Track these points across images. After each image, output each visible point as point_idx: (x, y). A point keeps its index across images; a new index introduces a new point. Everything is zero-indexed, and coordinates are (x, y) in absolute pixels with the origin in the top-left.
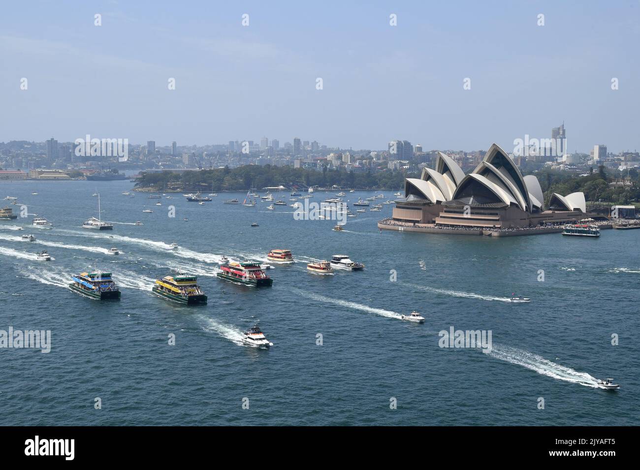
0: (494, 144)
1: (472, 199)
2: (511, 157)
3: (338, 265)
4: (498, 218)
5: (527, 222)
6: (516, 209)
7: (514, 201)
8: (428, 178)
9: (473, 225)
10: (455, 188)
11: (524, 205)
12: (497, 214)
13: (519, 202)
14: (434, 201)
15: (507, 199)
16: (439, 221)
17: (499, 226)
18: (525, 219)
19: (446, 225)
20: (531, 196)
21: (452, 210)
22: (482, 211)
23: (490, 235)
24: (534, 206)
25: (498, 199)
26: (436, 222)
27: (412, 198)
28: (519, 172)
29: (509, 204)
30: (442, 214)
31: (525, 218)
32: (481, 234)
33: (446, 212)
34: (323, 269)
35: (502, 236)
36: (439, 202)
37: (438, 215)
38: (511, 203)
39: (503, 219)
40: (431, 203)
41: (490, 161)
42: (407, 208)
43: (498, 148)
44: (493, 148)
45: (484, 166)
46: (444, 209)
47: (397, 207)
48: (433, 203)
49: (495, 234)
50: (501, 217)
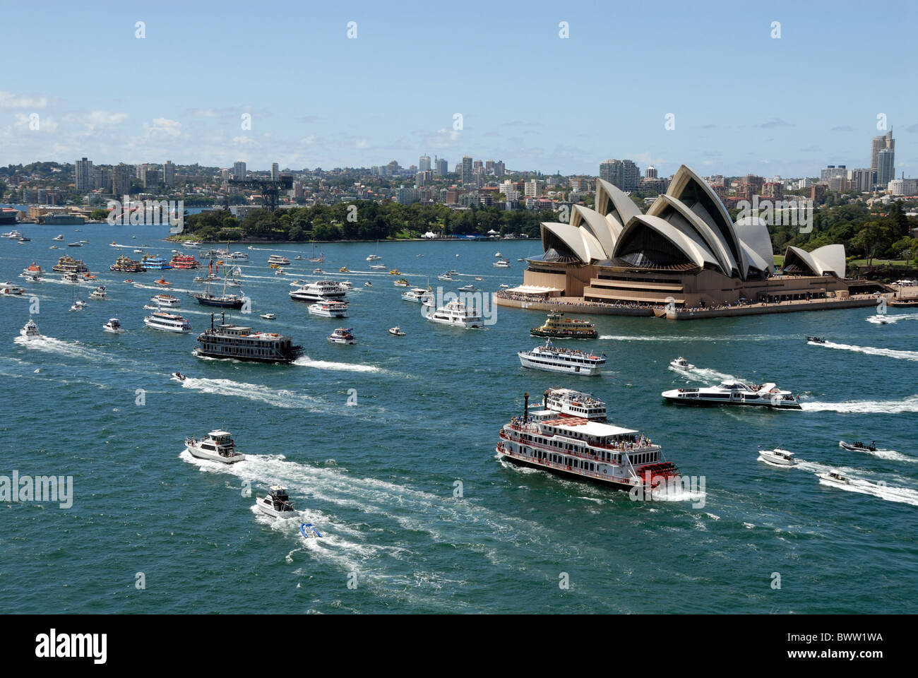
0: (683, 166)
1: (641, 255)
2: (708, 186)
4: (680, 288)
6: (715, 273)
7: (712, 260)
8: (582, 222)
9: (639, 299)
12: (679, 282)
13: (721, 262)
15: (699, 256)
17: (681, 302)
18: (731, 290)
21: (611, 274)
22: (656, 277)
23: (664, 316)
24: (752, 267)
25: (681, 257)
26: (586, 294)
27: (551, 254)
28: (726, 213)
29: (701, 264)
30: (594, 282)
31: (730, 288)
32: (653, 314)
33: (600, 277)
35: (681, 319)
36: (593, 261)
37: (588, 283)
38: (705, 263)
39: (690, 290)
40: (581, 262)
41: (679, 196)
42: (544, 271)
43: (689, 173)
44: (682, 172)
45: (664, 202)
46: (599, 273)
47: (530, 270)
48: (585, 264)
49: (671, 314)
50: (686, 286)
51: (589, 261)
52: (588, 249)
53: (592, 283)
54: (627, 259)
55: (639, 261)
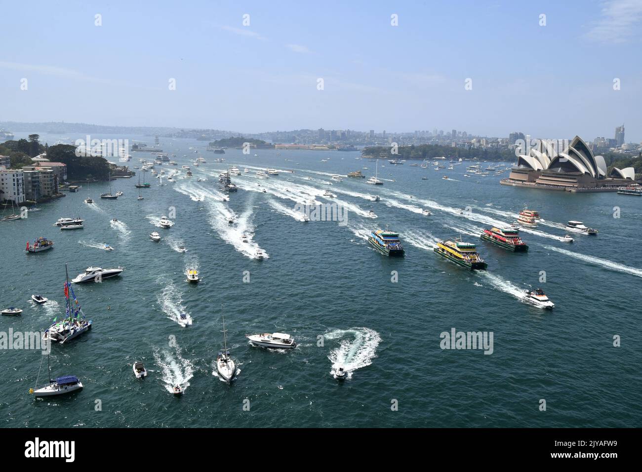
0: (577, 136)
1: (560, 169)
2: (587, 144)
3: (574, 229)
4: (576, 181)
5: (595, 184)
6: (589, 176)
7: (587, 171)
8: (533, 155)
9: (560, 185)
10: (550, 162)
11: (594, 174)
12: (575, 179)
13: (591, 172)
15: (583, 170)
16: (538, 181)
17: (576, 186)
19: (543, 184)
20: (599, 169)
21: (547, 175)
22: (566, 177)
23: (570, 191)
24: (600, 175)
25: (577, 170)
27: (522, 167)
28: (592, 154)
29: (584, 173)
31: (594, 182)
32: (565, 190)
33: (543, 176)
34: (529, 222)
35: (578, 192)
36: (539, 170)
37: (538, 178)
39: (579, 182)
40: (534, 170)
41: (574, 147)
42: (516, 172)
43: (578, 139)
44: (576, 138)
45: (570, 149)
46: (542, 174)
47: (513, 172)
49: (573, 191)
50: (578, 180)
51: (537, 170)
52: (536, 165)
53: (540, 178)
54: (553, 169)
55: (559, 171)
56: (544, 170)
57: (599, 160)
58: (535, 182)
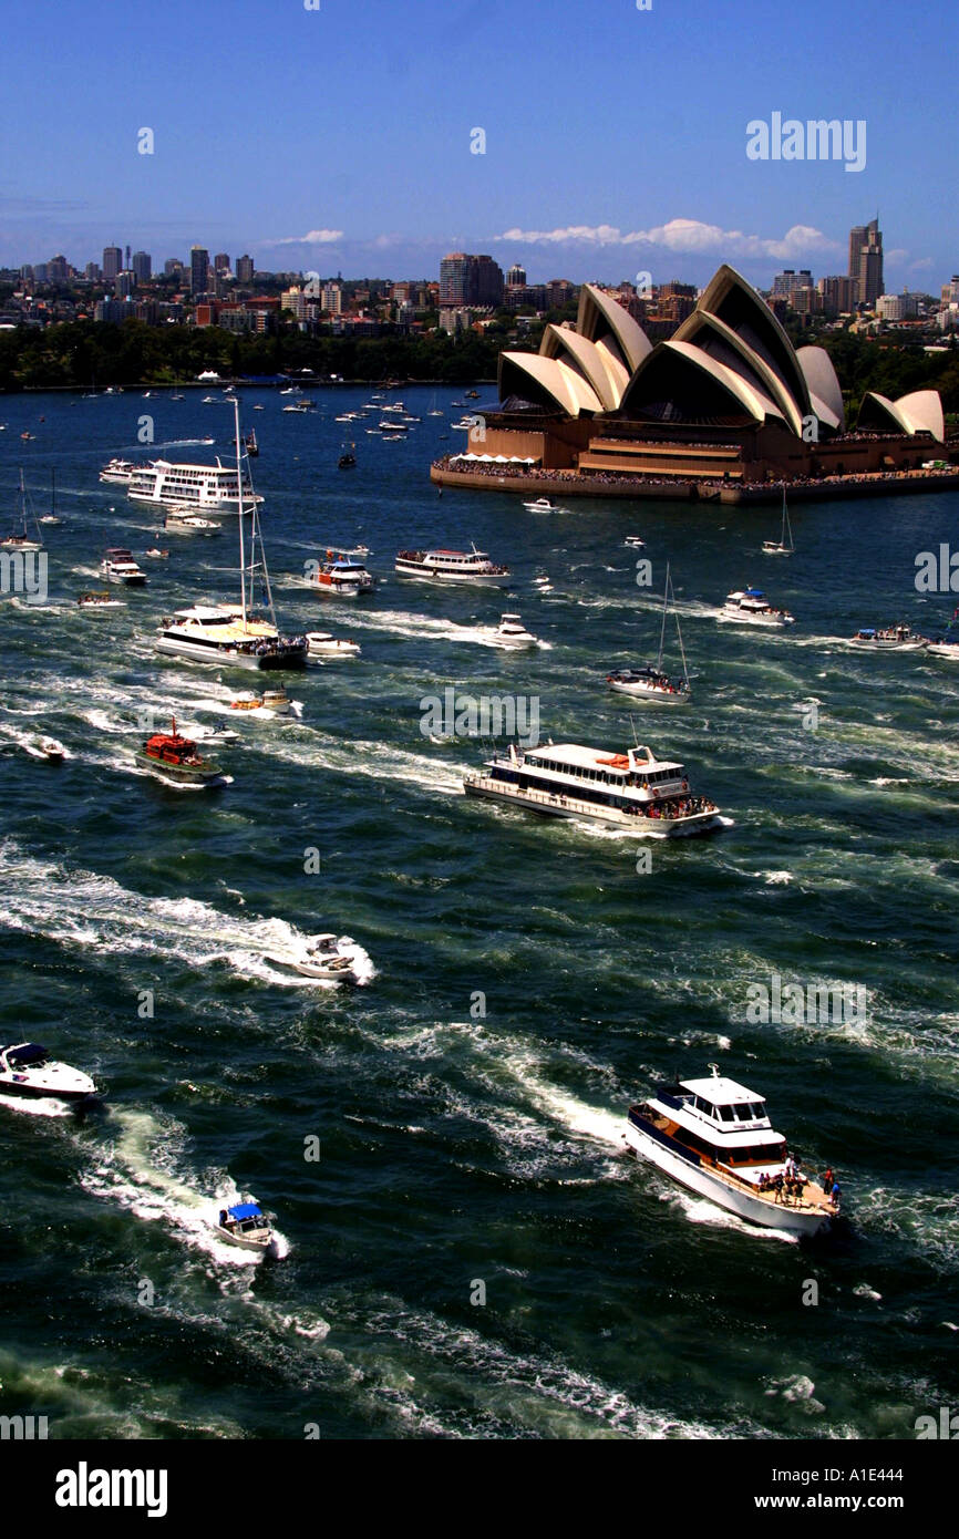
0: (725, 267)
1: (669, 405)
4: (734, 455)
5: (807, 464)
6: (779, 431)
7: (776, 412)
8: (560, 351)
9: (672, 472)
10: (626, 379)
11: (798, 421)
12: (729, 445)
13: (786, 414)
14: (575, 411)
15: (758, 407)
17: (738, 475)
18: (802, 458)
19: (605, 473)
20: (814, 399)
21: (620, 433)
22: (696, 437)
23: (715, 497)
26: (582, 465)
27: (517, 403)
28: (785, 339)
29: (761, 418)
31: (801, 455)
32: (695, 494)
33: (603, 438)
35: (747, 501)
36: (586, 414)
37: (585, 448)
38: (767, 415)
39: (746, 457)
40: (567, 415)
41: (715, 310)
42: (499, 427)
43: (733, 276)
44: (723, 276)
45: (700, 322)
46: (602, 431)
48: (571, 417)
49: (729, 494)
50: (744, 452)
51: (576, 412)
52: (573, 395)
53: (592, 447)
55: (667, 413)
56: (607, 414)
57: (813, 360)
58: (573, 465)
